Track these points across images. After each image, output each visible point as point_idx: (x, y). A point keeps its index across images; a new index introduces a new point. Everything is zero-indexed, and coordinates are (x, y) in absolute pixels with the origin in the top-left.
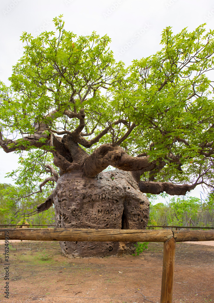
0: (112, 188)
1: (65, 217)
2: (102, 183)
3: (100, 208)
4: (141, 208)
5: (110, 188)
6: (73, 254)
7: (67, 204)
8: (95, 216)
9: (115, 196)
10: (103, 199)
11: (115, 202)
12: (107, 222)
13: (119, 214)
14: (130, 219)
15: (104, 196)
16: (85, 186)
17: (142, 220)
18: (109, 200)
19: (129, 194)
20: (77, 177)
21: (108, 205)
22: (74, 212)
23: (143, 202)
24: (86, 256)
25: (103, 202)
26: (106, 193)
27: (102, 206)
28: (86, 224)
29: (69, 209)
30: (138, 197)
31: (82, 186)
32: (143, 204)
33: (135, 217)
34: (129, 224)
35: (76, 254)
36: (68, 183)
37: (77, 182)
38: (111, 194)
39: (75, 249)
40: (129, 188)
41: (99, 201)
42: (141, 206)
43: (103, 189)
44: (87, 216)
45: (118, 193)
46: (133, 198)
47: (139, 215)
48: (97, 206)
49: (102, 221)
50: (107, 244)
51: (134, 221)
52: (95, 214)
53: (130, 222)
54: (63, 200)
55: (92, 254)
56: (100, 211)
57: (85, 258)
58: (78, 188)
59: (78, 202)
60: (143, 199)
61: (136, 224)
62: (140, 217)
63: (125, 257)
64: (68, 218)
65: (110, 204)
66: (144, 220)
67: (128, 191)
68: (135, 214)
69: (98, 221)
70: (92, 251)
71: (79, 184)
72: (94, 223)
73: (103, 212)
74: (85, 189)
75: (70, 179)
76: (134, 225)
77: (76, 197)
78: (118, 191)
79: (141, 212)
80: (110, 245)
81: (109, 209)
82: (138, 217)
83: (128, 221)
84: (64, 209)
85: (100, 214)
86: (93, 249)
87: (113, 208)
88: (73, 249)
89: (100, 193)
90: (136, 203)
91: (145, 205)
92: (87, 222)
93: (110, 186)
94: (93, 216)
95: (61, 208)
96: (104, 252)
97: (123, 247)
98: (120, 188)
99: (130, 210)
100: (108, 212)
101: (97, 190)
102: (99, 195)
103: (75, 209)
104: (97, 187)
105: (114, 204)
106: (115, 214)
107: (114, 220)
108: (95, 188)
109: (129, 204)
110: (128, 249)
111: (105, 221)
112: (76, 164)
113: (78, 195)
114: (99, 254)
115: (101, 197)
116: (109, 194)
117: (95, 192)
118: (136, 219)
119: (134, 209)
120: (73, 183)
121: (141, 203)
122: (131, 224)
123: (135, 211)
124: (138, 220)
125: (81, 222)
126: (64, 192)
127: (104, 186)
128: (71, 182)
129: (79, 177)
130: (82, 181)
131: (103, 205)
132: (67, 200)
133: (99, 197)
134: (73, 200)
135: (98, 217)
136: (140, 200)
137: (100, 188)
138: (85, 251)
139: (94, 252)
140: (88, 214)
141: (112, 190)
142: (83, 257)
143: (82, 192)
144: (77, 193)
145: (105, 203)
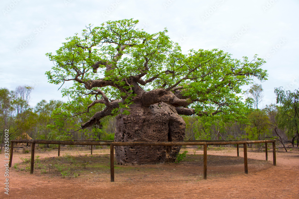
0: (162, 114)
1: (129, 135)
2: (155, 111)
3: (154, 129)
4: (180, 128)
5: (160, 115)
6: (133, 162)
7: (132, 126)
8: (151, 134)
9: (164, 120)
10: (157, 123)
11: (164, 124)
12: (159, 139)
13: (166, 132)
14: (173, 136)
15: (157, 120)
16: (144, 113)
17: (181, 137)
18: (160, 123)
19: (172, 118)
20: (137, 106)
21: (160, 126)
22: (137, 132)
23: (182, 123)
24: (143, 164)
25: (157, 124)
26: (158, 118)
27: (156, 128)
28: (145, 140)
29: (132, 129)
30: (179, 120)
31: (142, 113)
32: (182, 125)
33: (177, 134)
34: (172, 139)
35: (135, 162)
36: (132, 111)
37: (138, 110)
38: (162, 119)
39: (134, 158)
40: (172, 114)
41: (154, 124)
42: (181, 126)
43: (156, 115)
44: (146, 134)
45: (166, 118)
46: (175, 121)
47: (179, 133)
48: (153, 127)
49: (156, 137)
50: (158, 154)
51: (176, 137)
52: (151, 133)
53: (173, 138)
54: (129, 123)
55: (147, 162)
56: (155, 130)
57: (141, 165)
58: (140, 114)
59: (140, 125)
60: (181, 122)
61: (177, 140)
62: (179, 134)
63: (169, 164)
64: (131, 136)
65: (161, 126)
66: (182, 136)
67: (171, 115)
68: (176, 132)
69: (153, 138)
70: (147, 159)
71: (140, 112)
72: (151, 139)
73: (156, 131)
74: (145, 115)
75: (133, 108)
76: (176, 140)
77: (138, 121)
78: (166, 116)
79: (180, 130)
80: (160, 155)
81: (160, 129)
82: (178, 134)
83: (171, 137)
84: (128, 129)
85: (155, 133)
86: (148, 158)
87: (163, 129)
88: (133, 158)
89: (155, 118)
90: (177, 124)
91: (183, 125)
92: (145, 139)
93: (160, 113)
94: (150, 134)
95: (126, 128)
96: (156, 160)
97: (168, 156)
98: (167, 114)
99: (173, 129)
100: (160, 131)
101: (153, 116)
102: (154, 120)
103: (138, 129)
104: (152, 114)
105: (163, 126)
106: (164, 133)
107: (163, 137)
108: (151, 115)
109: (172, 125)
110: (171, 158)
111: (158, 137)
112: (138, 97)
113: (140, 120)
114: (152, 162)
115: (155, 121)
116: (160, 119)
117: (152, 118)
118: (177, 136)
119: (176, 128)
120: (136, 111)
121: (180, 124)
122: (173, 139)
123: (177, 130)
124: (179, 136)
125: (141, 139)
126: (129, 117)
127: (156, 113)
128: (134, 110)
129: (139, 106)
130: (142, 109)
131: (157, 126)
132: (131, 123)
133: (154, 121)
134: (136, 123)
135: (153, 135)
136: (180, 122)
137: (154, 115)
138: (142, 160)
139: (149, 160)
140: (146, 133)
141: (162, 116)
142: (140, 164)
143: (143, 117)
144: (139, 118)
145: (158, 125)
